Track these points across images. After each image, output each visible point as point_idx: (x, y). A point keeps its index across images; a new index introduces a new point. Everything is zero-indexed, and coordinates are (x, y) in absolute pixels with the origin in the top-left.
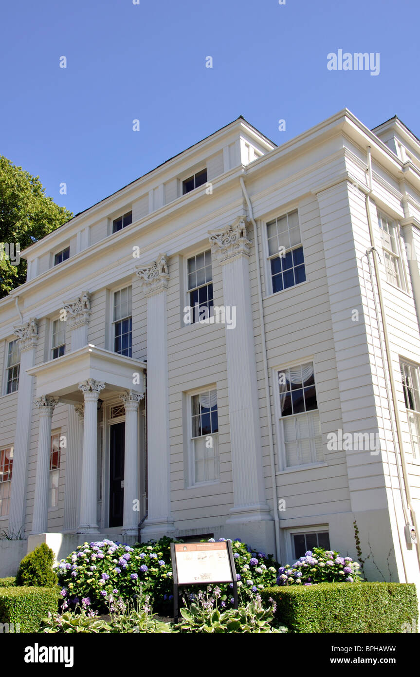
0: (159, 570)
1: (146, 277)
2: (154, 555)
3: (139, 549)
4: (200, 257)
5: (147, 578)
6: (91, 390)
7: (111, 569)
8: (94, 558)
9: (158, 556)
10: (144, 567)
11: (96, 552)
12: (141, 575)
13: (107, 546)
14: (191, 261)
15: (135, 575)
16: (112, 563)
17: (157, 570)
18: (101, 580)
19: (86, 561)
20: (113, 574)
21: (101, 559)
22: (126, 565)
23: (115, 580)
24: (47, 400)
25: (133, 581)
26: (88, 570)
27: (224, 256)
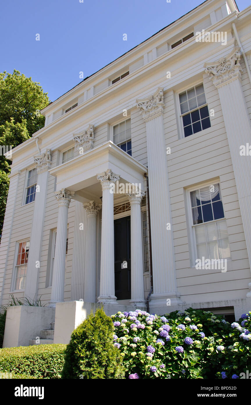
0: (202, 343)
1: (144, 108)
2: (194, 327)
3: (176, 320)
4: (191, 91)
5: (191, 351)
6: (109, 179)
7: (155, 341)
8: (135, 329)
9: (198, 328)
10: (188, 339)
11: (134, 321)
12: (186, 346)
13: (141, 317)
14: (182, 96)
15: (181, 349)
16: (154, 334)
17: (198, 342)
18: (149, 354)
19: (126, 331)
20: (157, 346)
21: (142, 329)
22: (168, 337)
23: (161, 353)
24: (65, 193)
25: (180, 355)
26: (132, 341)
27: (220, 81)
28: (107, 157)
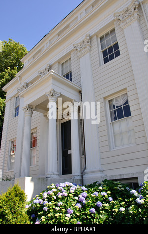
0: (110, 205)
2: (104, 193)
3: (92, 189)
4: (107, 35)
5: (101, 212)
6: (53, 95)
7: (74, 205)
8: (60, 196)
9: (108, 194)
10: (99, 203)
11: (61, 191)
12: (97, 208)
13: (68, 187)
15: (93, 210)
16: (74, 200)
17: (108, 204)
18: (68, 215)
19: (54, 198)
20: (76, 209)
21: (66, 197)
22: (84, 201)
23: (78, 214)
24: (29, 107)
25: (92, 215)
26: (56, 205)
27: (125, 24)
28: (51, 81)
